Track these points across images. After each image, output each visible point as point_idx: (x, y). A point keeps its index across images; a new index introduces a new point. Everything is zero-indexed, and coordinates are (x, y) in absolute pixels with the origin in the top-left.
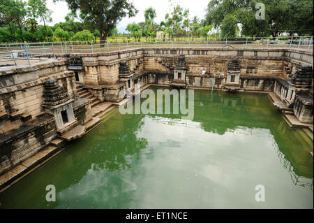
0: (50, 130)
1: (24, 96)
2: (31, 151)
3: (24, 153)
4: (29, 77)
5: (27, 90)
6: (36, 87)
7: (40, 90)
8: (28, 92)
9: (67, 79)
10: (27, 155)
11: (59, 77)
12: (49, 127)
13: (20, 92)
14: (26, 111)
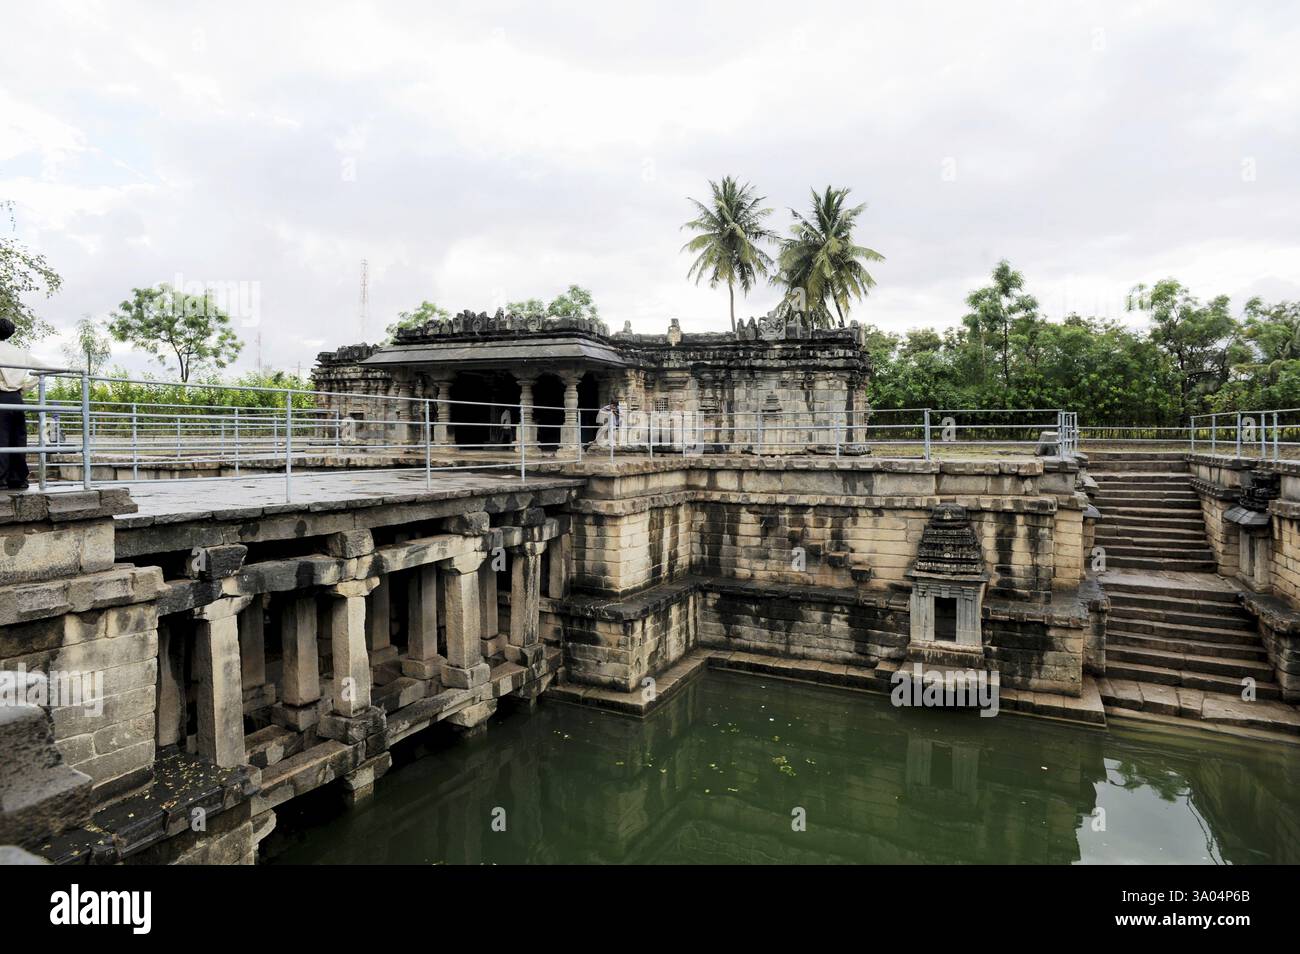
0: (889, 628)
1: (875, 525)
2: (830, 648)
3: (815, 641)
4: (908, 486)
5: (885, 513)
6: (911, 514)
7: (918, 524)
8: (887, 520)
9: (1020, 519)
10: (819, 651)
11: (987, 505)
12: (889, 619)
13: (870, 513)
14: (869, 560)
